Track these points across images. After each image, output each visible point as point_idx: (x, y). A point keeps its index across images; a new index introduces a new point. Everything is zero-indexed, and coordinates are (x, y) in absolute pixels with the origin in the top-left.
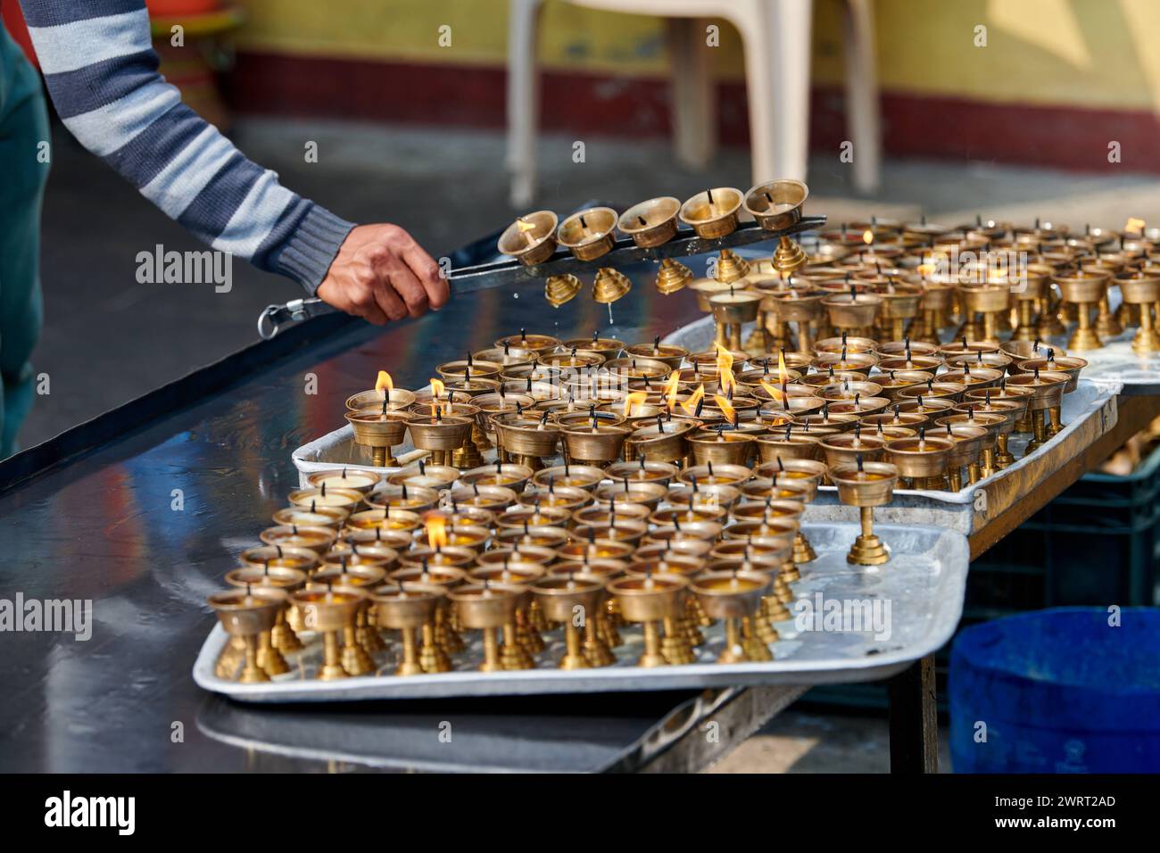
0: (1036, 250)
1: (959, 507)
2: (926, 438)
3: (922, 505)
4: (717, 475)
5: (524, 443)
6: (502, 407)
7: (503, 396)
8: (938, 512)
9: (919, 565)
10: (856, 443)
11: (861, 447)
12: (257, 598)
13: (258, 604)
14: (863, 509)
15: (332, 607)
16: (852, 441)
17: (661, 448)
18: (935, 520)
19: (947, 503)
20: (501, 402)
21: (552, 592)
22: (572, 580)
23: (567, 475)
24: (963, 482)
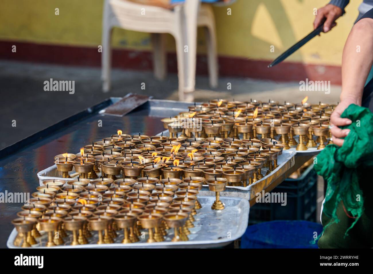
0: (269, 110)
1: (246, 192)
2: (236, 170)
3: (235, 191)
4: (171, 182)
5: (110, 171)
6: (103, 159)
7: (104, 156)
8: (240, 193)
9: (234, 210)
10: (214, 171)
11: (216, 173)
12: (27, 221)
13: (27, 223)
14: (216, 192)
15: (51, 224)
16: (213, 171)
17: (153, 173)
18: (239, 195)
19: (242, 190)
20: (103, 158)
21: (120, 219)
22: (126, 215)
23: (124, 181)
24: (247, 183)
